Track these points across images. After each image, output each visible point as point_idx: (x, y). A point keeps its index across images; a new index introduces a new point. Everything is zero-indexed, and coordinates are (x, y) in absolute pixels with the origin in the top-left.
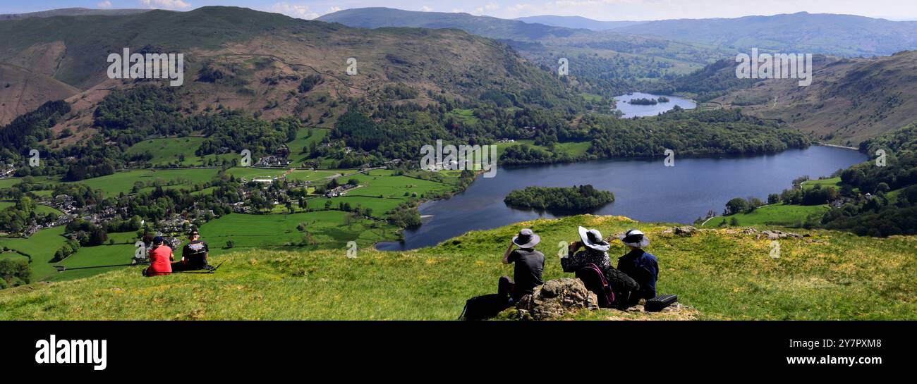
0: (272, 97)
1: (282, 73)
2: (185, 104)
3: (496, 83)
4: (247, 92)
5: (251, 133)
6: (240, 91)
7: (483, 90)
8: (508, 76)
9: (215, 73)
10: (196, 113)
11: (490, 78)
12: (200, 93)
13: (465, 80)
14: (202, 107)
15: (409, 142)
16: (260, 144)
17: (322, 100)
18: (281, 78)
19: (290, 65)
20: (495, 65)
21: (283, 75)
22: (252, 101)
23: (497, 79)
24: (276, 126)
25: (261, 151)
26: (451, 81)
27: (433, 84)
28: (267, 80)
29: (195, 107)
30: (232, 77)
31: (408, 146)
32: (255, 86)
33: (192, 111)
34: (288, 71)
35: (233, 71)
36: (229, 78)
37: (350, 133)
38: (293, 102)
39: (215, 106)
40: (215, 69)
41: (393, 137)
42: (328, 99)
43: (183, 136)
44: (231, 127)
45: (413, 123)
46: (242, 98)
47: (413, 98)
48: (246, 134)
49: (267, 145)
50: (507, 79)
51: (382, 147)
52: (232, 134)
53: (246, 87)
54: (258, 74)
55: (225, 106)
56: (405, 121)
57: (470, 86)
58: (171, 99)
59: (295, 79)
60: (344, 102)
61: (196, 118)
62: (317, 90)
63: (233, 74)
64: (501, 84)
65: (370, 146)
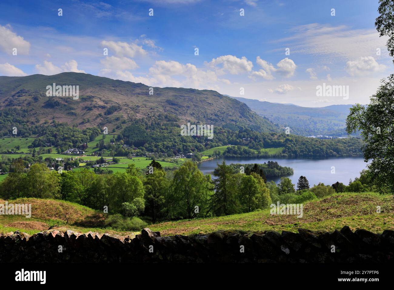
0: (87, 117)
1: (96, 104)
2: (33, 119)
3: (233, 120)
4: (73, 114)
5: (66, 136)
6: (68, 113)
7: (224, 124)
8: (241, 117)
9: (55, 103)
10: (38, 124)
11: (230, 117)
12: (43, 114)
13: (213, 117)
14: (42, 121)
15: (165, 143)
16: (70, 142)
17: (117, 119)
18: (95, 107)
19: (104, 101)
20: (233, 111)
21: (97, 105)
22: (74, 119)
23: (234, 118)
24: (84, 132)
25: (70, 146)
26: (204, 117)
27: (193, 118)
28: (86, 108)
29: (38, 121)
30: (65, 105)
31: (164, 145)
32: (78, 111)
33: (36, 123)
34: (101, 103)
35: (66, 102)
36: (63, 106)
37: (128, 137)
38: (99, 120)
39: (51, 121)
40: (55, 100)
41: (155, 139)
42: (121, 119)
43: (26, 137)
44: (55, 132)
45: (171, 132)
46: (69, 117)
47: (176, 121)
48: (63, 136)
49: (75, 142)
50: (240, 119)
51: (147, 145)
52: (55, 136)
53: (73, 111)
54: (81, 105)
55: (57, 121)
56: (165, 131)
57: (216, 121)
58: (25, 116)
59: (103, 107)
60: (131, 121)
61: (36, 127)
62: (116, 114)
63: (66, 104)
64: (236, 121)
65: (138, 145)
